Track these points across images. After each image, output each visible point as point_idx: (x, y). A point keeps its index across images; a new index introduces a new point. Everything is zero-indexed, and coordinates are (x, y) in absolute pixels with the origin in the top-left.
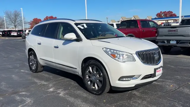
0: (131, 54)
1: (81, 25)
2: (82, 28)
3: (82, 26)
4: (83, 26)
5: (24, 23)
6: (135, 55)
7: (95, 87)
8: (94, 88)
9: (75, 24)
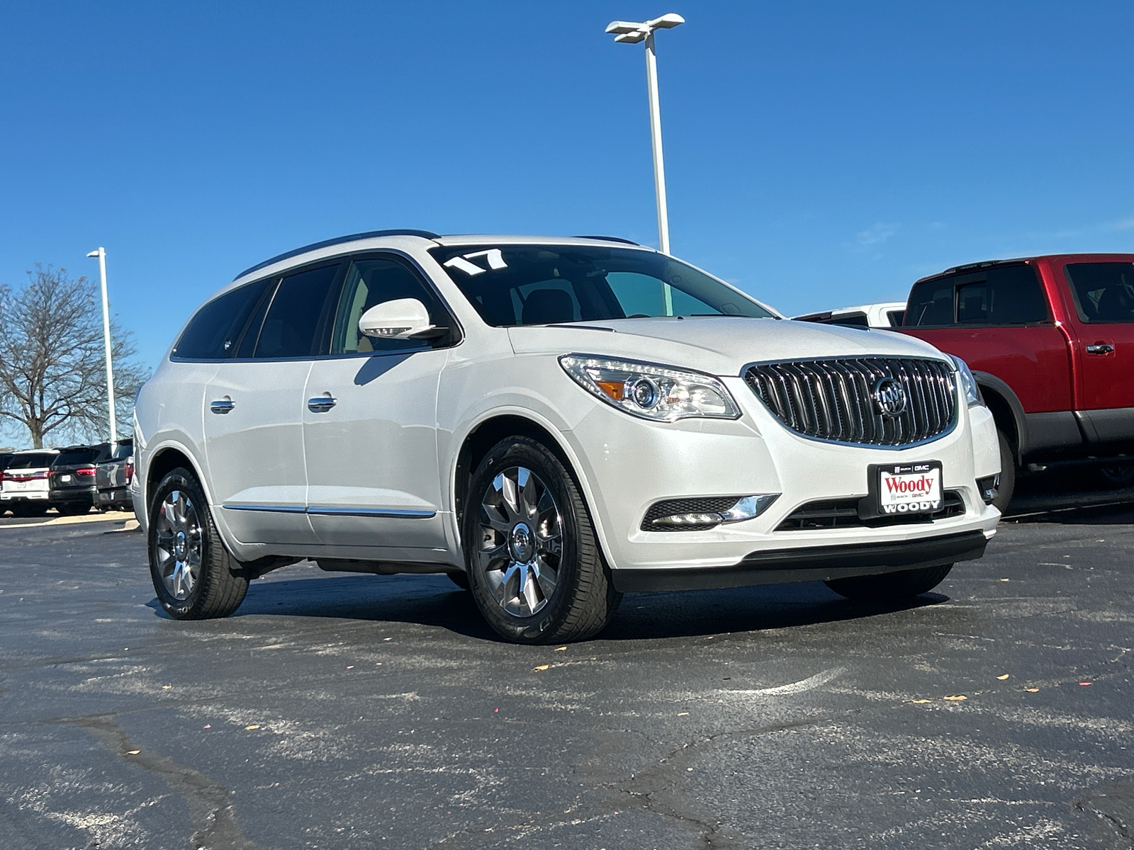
0: (716, 377)
1: (467, 256)
2: (473, 270)
3: (471, 261)
4: (481, 262)
5: (119, 394)
6: (741, 381)
7: (523, 600)
8: (516, 600)
9: (431, 251)
